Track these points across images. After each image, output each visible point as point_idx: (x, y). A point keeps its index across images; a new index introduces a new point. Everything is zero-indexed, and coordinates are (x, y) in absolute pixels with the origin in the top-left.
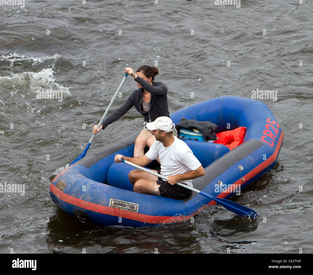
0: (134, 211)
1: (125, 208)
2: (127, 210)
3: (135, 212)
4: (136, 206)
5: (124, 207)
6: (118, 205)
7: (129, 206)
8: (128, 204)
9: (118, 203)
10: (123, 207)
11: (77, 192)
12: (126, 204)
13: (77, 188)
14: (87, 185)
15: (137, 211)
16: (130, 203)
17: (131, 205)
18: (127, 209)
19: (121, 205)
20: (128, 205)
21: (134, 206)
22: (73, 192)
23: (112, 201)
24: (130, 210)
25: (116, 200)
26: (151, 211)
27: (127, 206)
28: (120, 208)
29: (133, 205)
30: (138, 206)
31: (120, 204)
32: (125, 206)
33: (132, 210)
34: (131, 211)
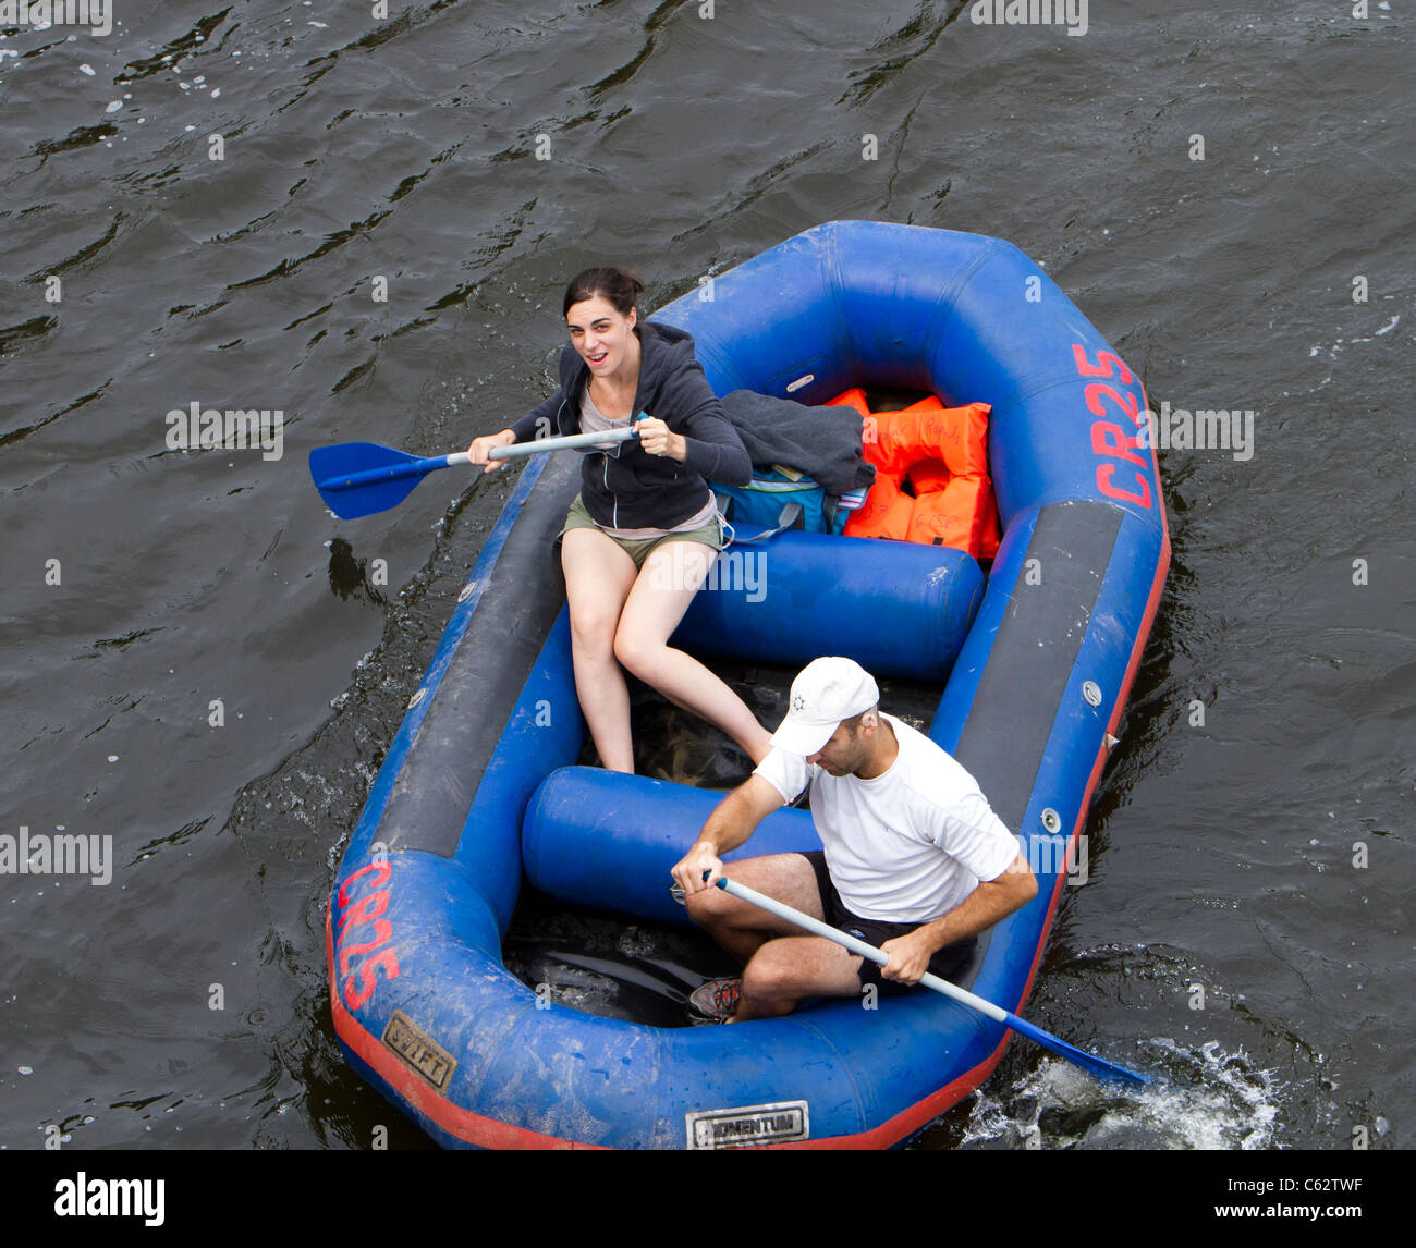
0: (791, 1139)
1: (753, 1140)
2: (766, 1141)
3: (798, 1138)
4: (797, 1114)
5: (751, 1136)
6: (724, 1135)
7: (769, 1124)
8: (762, 1113)
9: (721, 1125)
10: (746, 1136)
11: (523, 1102)
12: (755, 1117)
13: (516, 1080)
14: (560, 1060)
15: (807, 1134)
16: (769, 1106)
17: (774, 1115)
18: (765, 1138)
19: (737, 1129)
20: (765, 1120)
21: (790, 1117)
22: (502, 1104)
23: (694, 1124)
24: (778, 1137)
25: (710, 1113)
26: (863, 1111)
27: (762, 1125)
28: (736, 1141)
29: (786, 1114)
30: (806, 1110)
31: (731, 1125)
32: (754, 1126)
33: (787, 1135)
34: (782, 1139)
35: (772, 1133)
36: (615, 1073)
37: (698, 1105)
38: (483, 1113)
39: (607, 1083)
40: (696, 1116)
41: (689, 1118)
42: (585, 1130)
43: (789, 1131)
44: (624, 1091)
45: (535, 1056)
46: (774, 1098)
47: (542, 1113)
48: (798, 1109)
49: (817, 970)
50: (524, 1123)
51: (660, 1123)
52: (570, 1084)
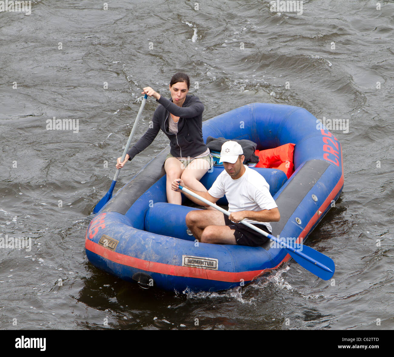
0: (213, 269)
1: (202, 266)
2: (205, 268)
3: (214, 269)
4: (215, 262)
5: (201, 265)
6: (193, 263)
7: (206, 263)
8: (205, 260)
9: (192, 260)
10: (199, 265)
11: (137, 250)
12: (203, 260)
13: (135, 244)
14: (148, 240)
15: (217, 269)
16: (207, 258)
17: (208, 261)
18: (205, 267)
19: (197, 262)
20: (205, 262)
21: (213, 263)
22: (131, 251)
23: (185, 258)
24: (209, 267)
25: (189, 256)
26: (234, 266)
27: (204, 263)
28: (196, 266)
29: (211, 261)
30: (217, 262)
31: (195, 261)
32: (202, 263)
33: (211, 268)
34: (210, 268)
35: (207, 266)
36: (164, 243)
37: (186, 254)
38: (125, 254)
39: (161, 245)
40: (186, 256)
41: (183, 257)
42: (154, 258)
43: (212, 266)
44: (165, 248)
45: (141, 239)
46: (208, 256)
47: (142, 253)
48: (216, 262)
49: (222, 232)
50: (136, 256)
51: (175, 256)
52: (150, 246)
